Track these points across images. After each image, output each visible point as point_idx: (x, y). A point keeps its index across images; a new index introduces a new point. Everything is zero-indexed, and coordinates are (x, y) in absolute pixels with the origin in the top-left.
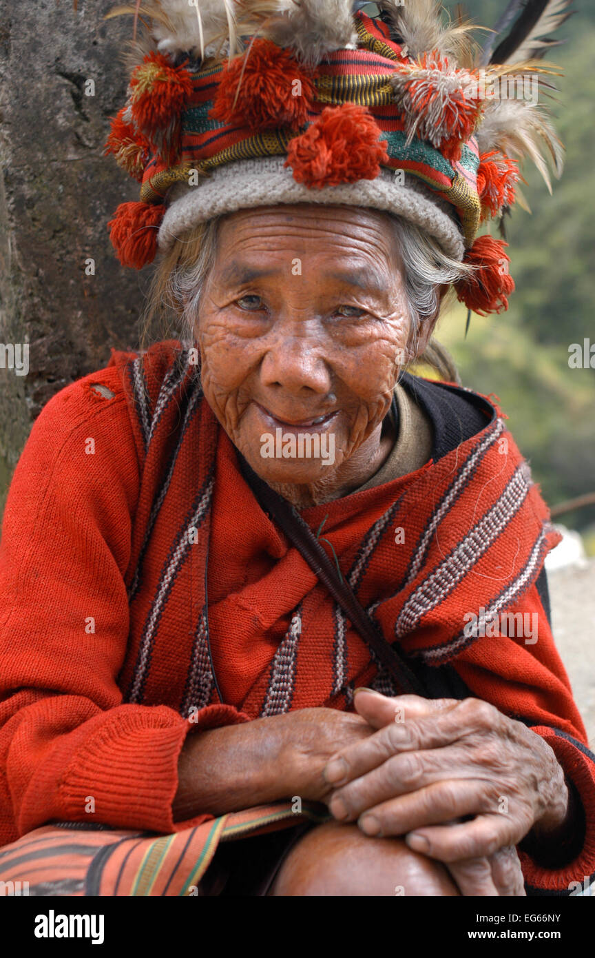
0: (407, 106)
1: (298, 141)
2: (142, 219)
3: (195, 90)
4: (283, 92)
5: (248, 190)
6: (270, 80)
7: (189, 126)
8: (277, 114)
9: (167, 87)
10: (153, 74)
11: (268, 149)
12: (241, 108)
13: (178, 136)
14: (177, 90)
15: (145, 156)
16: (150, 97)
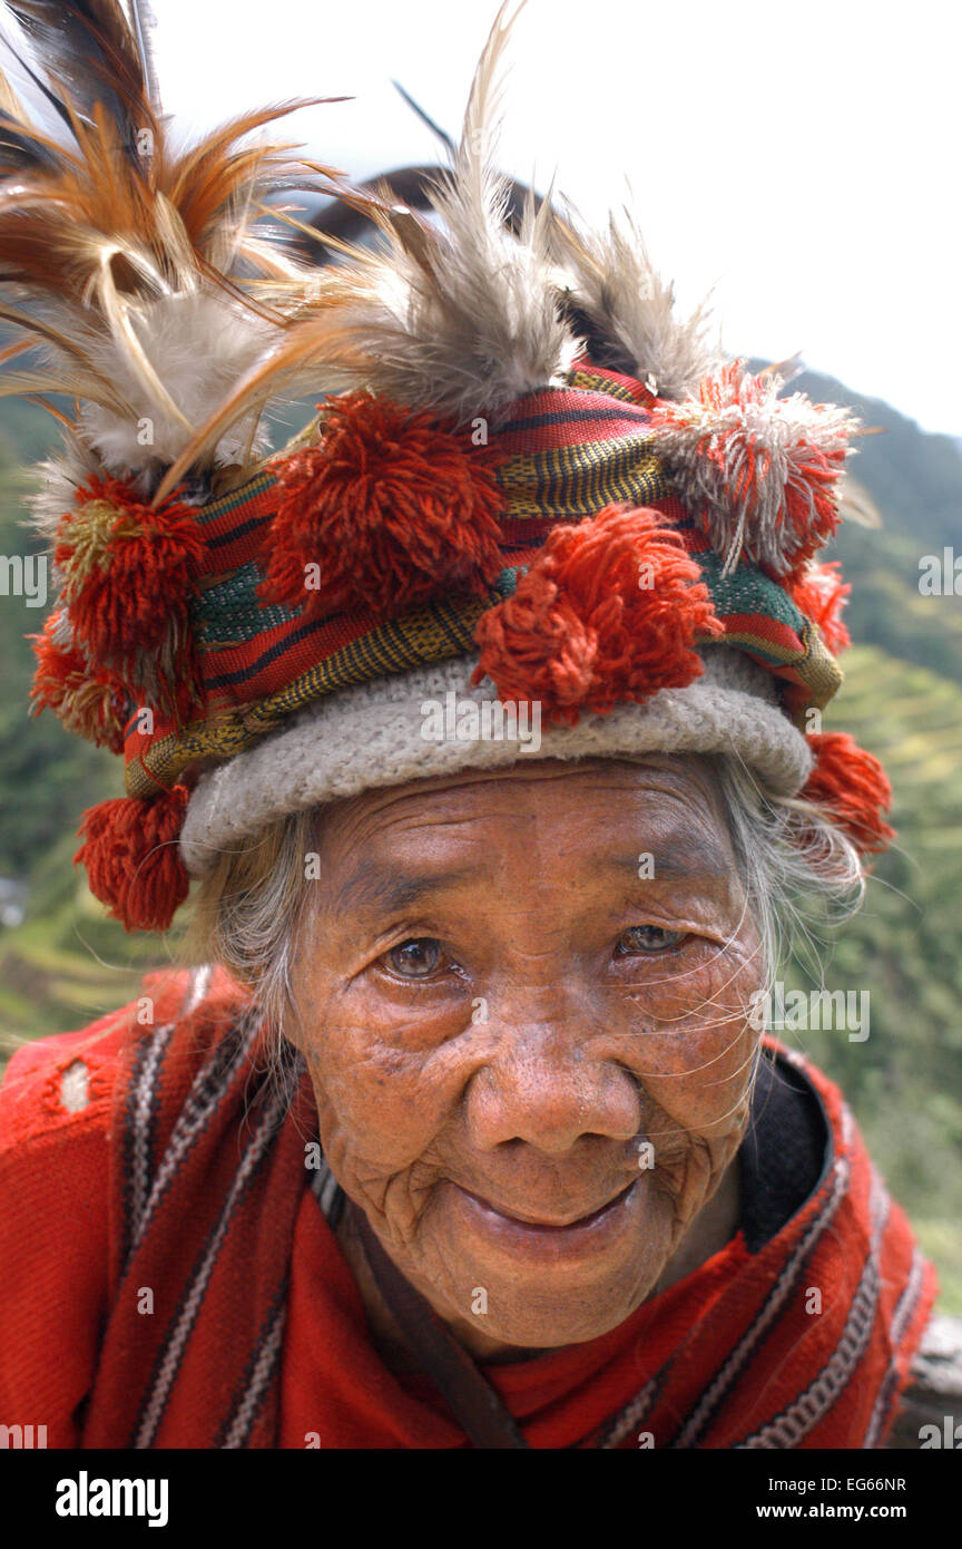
0: (712, 492)
1: (501, 615)
2: (149, 832)
3: (213, 544)
4: (440, 509)
5: (384, 744)
6: (401, 485)
7: (212, 630)
8: (437, 565)
9: (143, 552)
10: (103, 525)
11: (421, 652)
12: (341, 567)
13: (191, 655)
14: (169, 552)
15: (120, 703)
16: (108, 578)
